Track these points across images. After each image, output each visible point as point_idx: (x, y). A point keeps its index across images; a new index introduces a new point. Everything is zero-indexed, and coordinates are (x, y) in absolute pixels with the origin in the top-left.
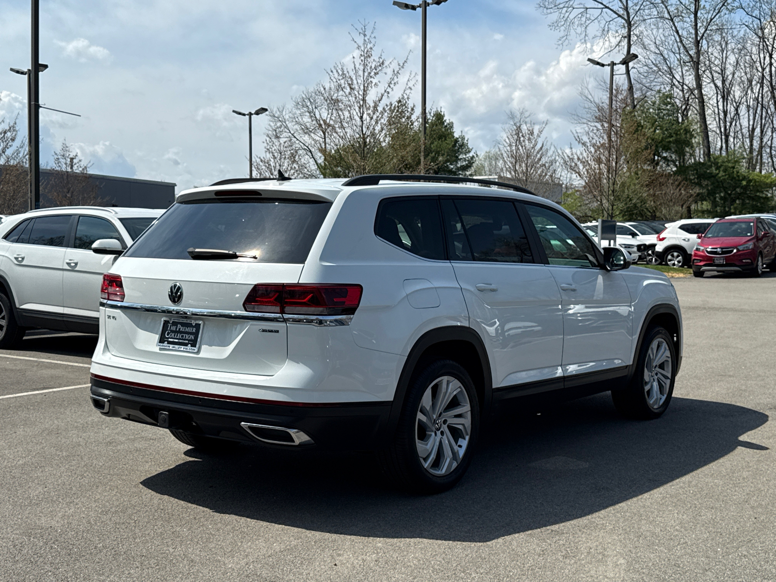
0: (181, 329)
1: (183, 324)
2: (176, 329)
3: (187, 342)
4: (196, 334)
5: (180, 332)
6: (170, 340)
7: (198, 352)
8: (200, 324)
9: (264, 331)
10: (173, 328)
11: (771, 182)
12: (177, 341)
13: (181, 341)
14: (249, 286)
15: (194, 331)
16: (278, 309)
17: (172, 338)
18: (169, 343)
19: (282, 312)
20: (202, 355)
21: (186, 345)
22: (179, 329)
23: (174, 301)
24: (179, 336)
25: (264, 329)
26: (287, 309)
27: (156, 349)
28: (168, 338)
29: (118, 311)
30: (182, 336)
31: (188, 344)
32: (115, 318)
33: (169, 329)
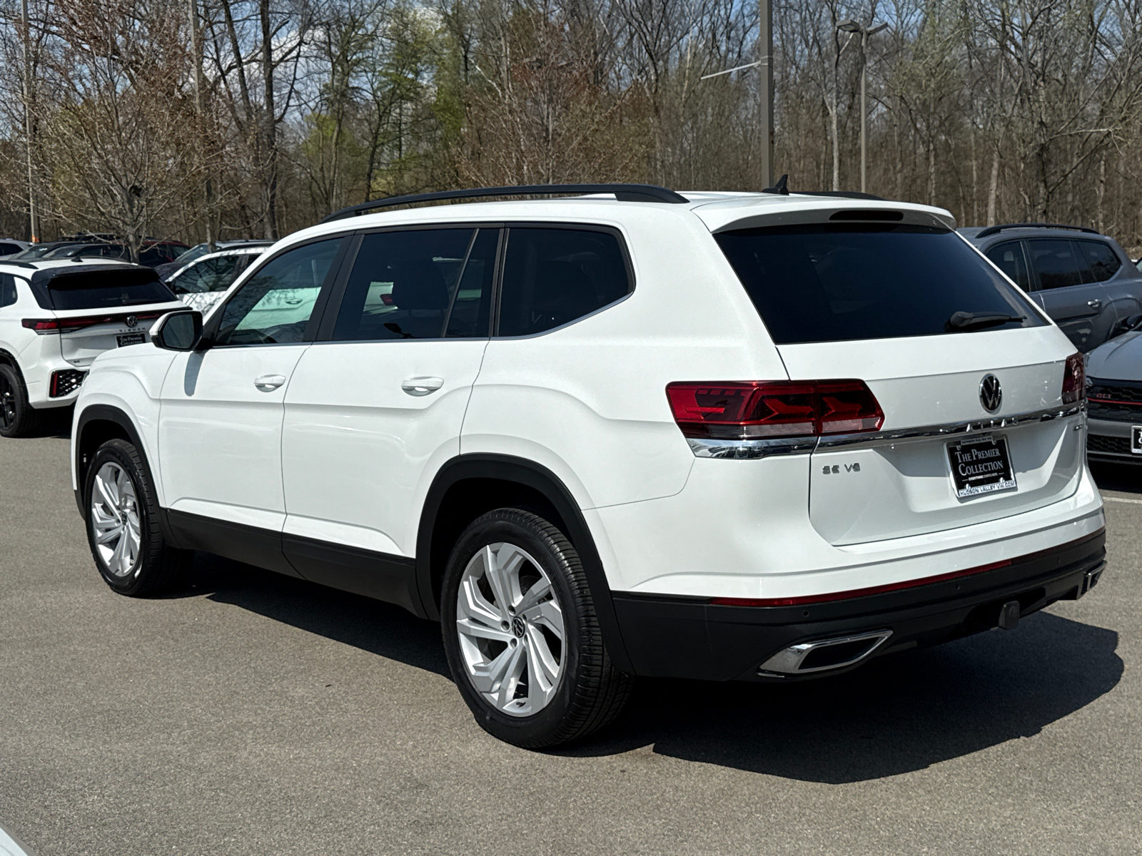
0: (980, 457)
1: (978, 447)
2: (972, 457)
3: (996, 474)
4: (1003, 457)
5: (979, 461)
6: (970, 479)
7: (1015, 487)
8: (1003, 441)
10: (967, 457)
12: (981, 477)
13: (988, 476)
15: (998, 454)
17: (972, 475)
18: (973, 484)
20: (1020, 489)
21: (996, 480)
22: (977, 456)
24: (982, 468)
27: (957, 502)
28: (968, 476)
30: (986, 467)
31: (999, 477)
32: (856, 467)
33: (960, 461)
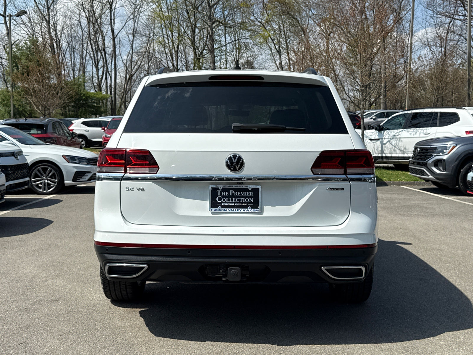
0: (235, 194)
1: (236, 190)
2: (229, 194)
3: (246, 204)
4: (255, 197)
5: (234, 196)
6: (223, 204)
7: (261, 212)
8: (258, 189)
9: (331, 189)
10: (225, 194)
11: (102, 97)
12: (233, 204)
13: (238, 204)
14: (316, 153)
15: (252, 194)
16: (342, 171)
17: (226, 202)
18: (223, 207)
19: (345, 173)
20: (265, 214)
21: (246, 207)
22: (233, 194)
23: (235, 170)
24: (235, 200)
25: (331, 187)
26: (349, 171)
27: (209, 214)
28: (222, 202)
29: (150, 183)
30: (239, 200)
31: (248, 206)
32: (143, 190)
33: (219, 195)
